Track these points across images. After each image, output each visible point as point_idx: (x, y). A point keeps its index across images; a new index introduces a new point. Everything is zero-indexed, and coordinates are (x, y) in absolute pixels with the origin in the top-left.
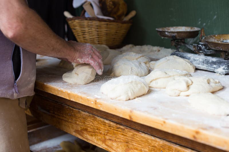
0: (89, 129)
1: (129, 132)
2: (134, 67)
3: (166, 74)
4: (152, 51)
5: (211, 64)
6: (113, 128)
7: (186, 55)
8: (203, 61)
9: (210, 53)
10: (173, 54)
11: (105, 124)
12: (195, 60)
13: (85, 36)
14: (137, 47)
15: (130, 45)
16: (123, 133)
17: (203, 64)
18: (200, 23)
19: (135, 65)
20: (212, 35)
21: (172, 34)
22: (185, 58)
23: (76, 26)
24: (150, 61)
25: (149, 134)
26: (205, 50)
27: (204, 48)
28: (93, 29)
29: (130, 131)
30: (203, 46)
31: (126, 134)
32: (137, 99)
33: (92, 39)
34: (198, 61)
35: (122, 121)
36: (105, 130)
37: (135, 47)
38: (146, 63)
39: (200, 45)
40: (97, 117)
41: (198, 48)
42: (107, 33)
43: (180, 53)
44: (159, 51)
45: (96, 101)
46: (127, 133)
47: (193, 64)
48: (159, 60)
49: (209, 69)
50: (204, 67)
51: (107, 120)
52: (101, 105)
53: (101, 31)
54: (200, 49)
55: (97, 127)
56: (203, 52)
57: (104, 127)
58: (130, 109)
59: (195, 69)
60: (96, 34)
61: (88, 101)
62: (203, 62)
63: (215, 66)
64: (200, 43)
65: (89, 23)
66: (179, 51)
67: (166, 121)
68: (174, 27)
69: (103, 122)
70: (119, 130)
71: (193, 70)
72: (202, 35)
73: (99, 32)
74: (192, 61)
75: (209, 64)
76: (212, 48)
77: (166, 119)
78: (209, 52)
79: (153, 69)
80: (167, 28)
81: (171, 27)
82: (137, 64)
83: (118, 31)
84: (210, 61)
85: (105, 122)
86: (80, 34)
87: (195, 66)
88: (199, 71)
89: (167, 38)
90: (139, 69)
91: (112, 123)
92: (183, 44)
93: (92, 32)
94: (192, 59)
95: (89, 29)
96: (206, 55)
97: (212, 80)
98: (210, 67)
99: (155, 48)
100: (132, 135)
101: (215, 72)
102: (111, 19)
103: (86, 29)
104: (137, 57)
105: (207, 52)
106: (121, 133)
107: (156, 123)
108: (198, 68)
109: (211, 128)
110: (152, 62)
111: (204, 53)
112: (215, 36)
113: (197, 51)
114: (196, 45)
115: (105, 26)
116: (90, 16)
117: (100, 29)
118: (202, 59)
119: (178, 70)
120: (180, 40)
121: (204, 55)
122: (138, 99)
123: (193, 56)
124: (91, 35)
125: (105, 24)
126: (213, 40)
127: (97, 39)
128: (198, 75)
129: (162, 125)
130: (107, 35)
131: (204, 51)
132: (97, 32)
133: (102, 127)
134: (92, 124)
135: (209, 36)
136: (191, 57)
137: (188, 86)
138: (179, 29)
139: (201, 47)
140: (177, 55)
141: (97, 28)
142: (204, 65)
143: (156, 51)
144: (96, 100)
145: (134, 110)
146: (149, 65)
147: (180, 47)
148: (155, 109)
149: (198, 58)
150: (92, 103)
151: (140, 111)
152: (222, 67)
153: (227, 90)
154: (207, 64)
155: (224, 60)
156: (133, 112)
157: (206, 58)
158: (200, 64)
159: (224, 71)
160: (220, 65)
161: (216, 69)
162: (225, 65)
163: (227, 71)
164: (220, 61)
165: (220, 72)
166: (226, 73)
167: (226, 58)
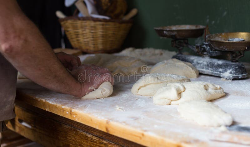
4: (154, 55)
5: (216, 67)
6: (95, 143)
8: (208, 64)
9: (215, 55)
10: (174, 57)
11: (87, 139)
12: (199, 63)
13: (78, 39)
15: (130, 49)
17: (207, 67)
20: (218, 34)
21: (171, 33)
23: (68, 28)
26: (211, 51)
27: (209, 49)
28: (87, 31)
30: (207, 47)
33: (86, 42)
34: (202, 64)
36: (88, 145)
37: (135, 50)
39: (205, 46)
41: (202, 49)
43: (183, 55)
44: (162, 54)
45: (71, 111)
47: (196, 68)
49: (214, 73)
50: (209, 71)
52: (76, 116)
53: (95, 33)
54: (205, 50)
55: (80, 142)
56: (207, 54)
57: (86, 142)
58: (106, 119)
59: (198, 74)
61: (63, 111)
62: (208, 66)
63: (220, 70)
64: (205, 43)
65: (83, 24)
66: (181, 53)
67: (145, 133)
68: (177, 26)
69: (85, 136)
71: (195, 75)
73: (94, 34)
74: (195, 65)
75: (214, 67)
76: (217, 49)
77: (146, 131)
78: (215, 53)
81: (173, 26)
84: (216, 64)
85: (87, 136)
86: (74, 36)
87: (199, 71)
88: (202, 76)
89: (165, 38)
92: (185, 45)
93: (86, 33)
95: (83, 31)
96: (212, 57)
97: (210, 86)
98: (216, 71)
99: (158, 51)
101: (221, 77)
102: (107, 18)
103: (80, 31)
105: (212, 53)
108: (202, 73)
111: (210, 55)
113: (200, 53)
114: (199, 45)
116: (84, 16)
117: (95, 30)
118: (206, 62)
119: (173, 75)
120: (182, 41)
121: (209, 57)
122: (120, 108)
123: (196, 59)
124: (85, 37)
127: (92, 41)
129: (140, 138)
130: (103, 37)
131: (209, 52)
133: (84, 143)
134: (74, 139)
135: (213, 34)
136: (194, 60)
137: (180, 93)
141: (91, 29)
142: (208, 69)
143: (158, 54)
145: (111, 121)
147: (182, 49)
148: (136, 119)
149: (202, 60)
150: (67, 113)
151: (117, 121)
152: (229, 71)
153: (229, 97)
154: (212, 68)
155: (231, 63)
156: (109, 123)
157: (211, 60)
158: (204, 67)
159: (231, 76)
160: (227, 69)
161: (222, 73)
162: (232, 68)
163: (234, 75)
164: (227, 64)
165: (226, 77)
166: (233, 78)
167: (234, 60)
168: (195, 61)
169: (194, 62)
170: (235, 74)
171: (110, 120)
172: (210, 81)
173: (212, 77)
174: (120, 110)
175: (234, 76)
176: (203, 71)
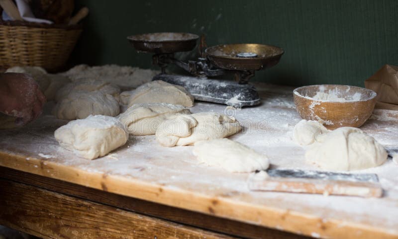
0: (28, 211)
1: (98, 211)
2: (96, 103)
3: (152, 111)
4: (119, 74)
5: (218, 92)
6: (70, 207)
7: (177, 79)
8: (206, 87)
9: (216, 75)
10: (156, 78)
11: (56, 200)
12: (194, 87)
13: (3, 53)
14: (94, 68)
15: (82, 66)
16: (88, 213)
17: (205, 92)
18: (195, 25)
19: (97, 98)
20: (218, 46)
21: (155, 45)
22: (177, 84)
24: (119, 90)
25: (133, 210)
26: (209, 70)
27: (206, 66)
28: (18, 41)
29: (101, 209)
30: (204, 64)
31: (94, 214)
32: (110, 156)
33: (16, 58)
34: (198, 88)
35: (87, 193)
36: (57, 210)
37: (89, 68)
38: (113, 95)
39: (200, 63)
40: (41, 190)
41: (198, 67)
42: (42, 47)
43: (168, 76)
44: (131, 73)
45: (42, 164)
46: (96, 213)
47: (190, 93)
48: (135, 88)
49: (216, 100)
50: (209, 97)
51: (60, 193)
52: (51, 170)
53: (31, 44)
54: (200, 68)
55: (43, 206)
56: (204, 74)
57: (54, 205)
58: (102, 173)
59: (194, 101)
60: (24, 49)
61: (28, 164)
62: (206, 89)
63: (225, 95)
64: (200, 59)
65: (11, 31)
66: (165, 73)
67: (164, 188)
68: (156, 34)
69: (53, 197)
70: (81, 208)
71: (191, 103)
72: (203, 45)
73: (29, 46)
74: (188, 88)
75: (216, 91)
76: (220, 67)
77: (164, 185)
78: (215, 72)
79: (127, 104)
80: (144, 35)
81: (150, 34)
82: (101, 98)
83: (59, 43)
84: (218, 87)
85: (56, 198)
87: (194, 96)
88: (200, 104)
89: (146, 52)
90: (105, 106)
91: (68, 199)
92: (171, 62)
93: (15, 45)
94: (188, 86)
95: (11, 41)
96: (210, 77)
97: (225, 118)
98: (218, 97)
99: (125, 69)
100: (104, 216)
101: (226, 105)
103: (6, 41)
104: (98, 86)
105: (211, 73)
106: (85, 213)
107: (148, 192)
108: (199, 99)
109: (236, 193)
110: (125, 93)
111: (207, 74)
112: (222, 47)
113: (195, 73)
114: (194, 62)
115: (40, 34)
116: (12, 19)
117: (30, 40)
118: (204, 84)
119: (170, 105)
120: (166, 56)
121: (207, 78)
122: (113, 156)
123: (189, 80)
124: (14, 51)
125: (38, 32)
126: (219, 54)
127: (26, 57)
128: (200, 110)
129: (157, 195)
130: (42, 50)
131: (207, 71)
132: (24, 46)
133: (51, 206)
134: (34, 202)
135: (213, 47)
136: (186, 82)
137: (191, 129)
138: (164, 36)
139: (202, 64)
140: (164, 80)
141: (24, 38)
142: (208, 95)
143: (126, 74)
144: (42, 161)
145: (109, 174)
146: (120, 98)
147: (167, 66)
148: (142, 169)
149: (197, 82)
150: (36, 166)
151: (119, 174)
152: (237, 97)
153: (248, 132)
154: (213, 92)
155: (238, 85)
156: (107, 177)
157: (210, 82)
158: (202, 92)
159: (240, 102)
160: (233, 93)
161: (227, 100)
162: (241, 92)
163: (244, 101)
164: (233, 86)
165: (233, 105)
166: (243, 105)
167: (242, 82)
168: (188, 83)
169: (185, 85)
170: (246, 100)
171: (108, 172)
172: (212, 111)
173: (213, 105)
174: (114, 158)
175: (244, 103)
176: (200, 97)
